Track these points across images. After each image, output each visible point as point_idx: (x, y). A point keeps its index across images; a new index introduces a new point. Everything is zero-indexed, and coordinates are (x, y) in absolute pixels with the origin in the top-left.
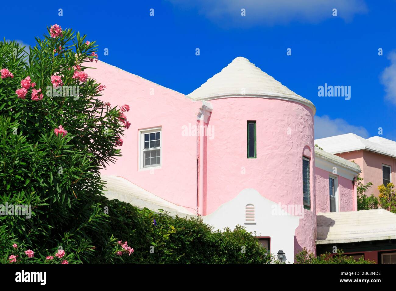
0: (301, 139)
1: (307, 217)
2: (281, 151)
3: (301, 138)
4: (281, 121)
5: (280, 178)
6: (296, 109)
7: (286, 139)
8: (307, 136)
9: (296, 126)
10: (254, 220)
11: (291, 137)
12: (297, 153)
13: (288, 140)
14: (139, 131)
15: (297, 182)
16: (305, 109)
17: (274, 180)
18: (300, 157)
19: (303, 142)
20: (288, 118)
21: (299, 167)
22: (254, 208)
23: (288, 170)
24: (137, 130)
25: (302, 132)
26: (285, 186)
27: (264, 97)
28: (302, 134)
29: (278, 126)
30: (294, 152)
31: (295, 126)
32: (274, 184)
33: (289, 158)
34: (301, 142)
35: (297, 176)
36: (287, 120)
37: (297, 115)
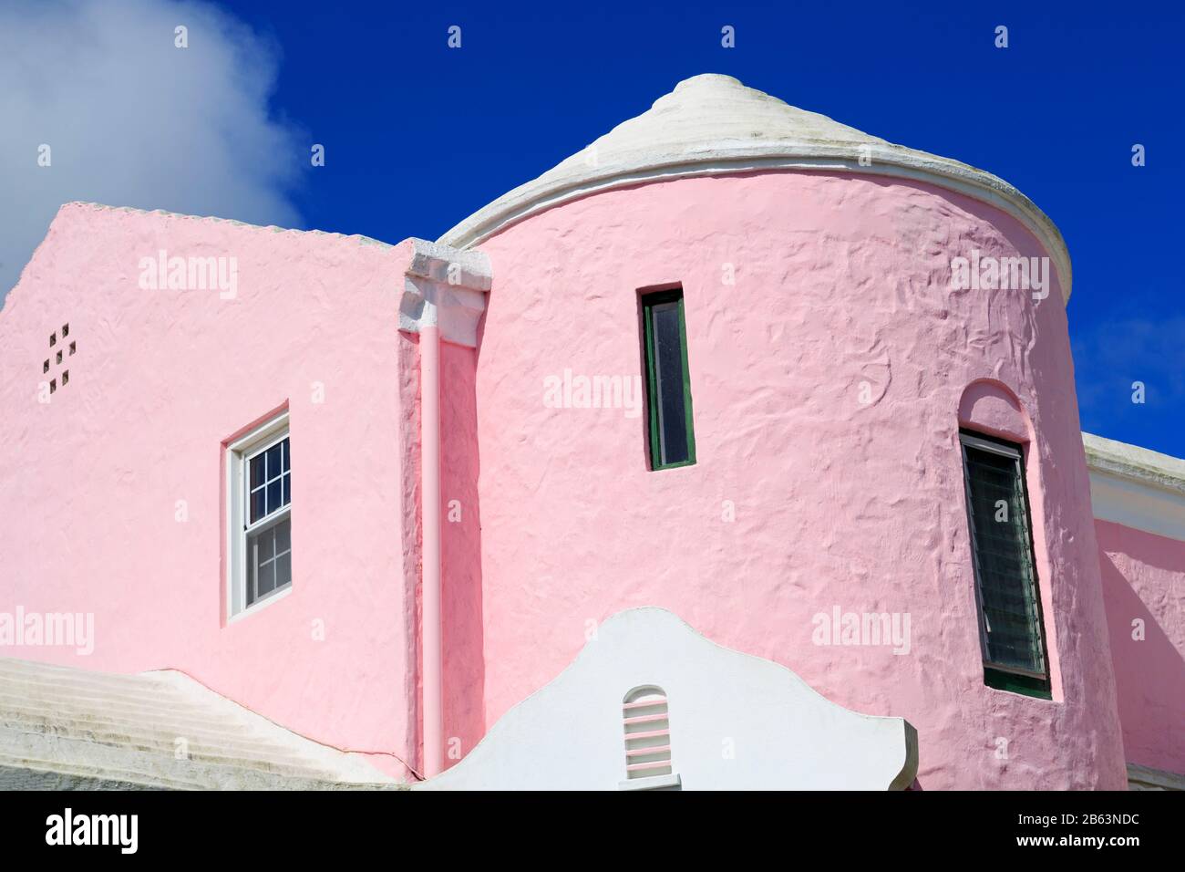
0: (941, 348)
1: (1022, 732)
2: (820, 411)
3: (940, 340)
4: (814, 268)
5: (826, 544)
6: (898, 209)
7: (850, 350)
8: (981, 333)
9: (907, 290)
10: (668, 770)
11: (877, 342)
12: (923, 415)
13: (859, 357)
14: (229, 452)
15: (934, 554)
16: (957, 209)
17: (790, 557)
18: (945, 434)
19: (957, 361)
20: (851, 253)
21: (942, 483)
22: (664, 706)
23: (873, 501)
24: (219, 445)
25: (945, 315)
26: (856, 580)
27: (713, 170)
28: (945, 322)
29: (794, 294)
30: (898, 409)
31: (895, 285)
32: (794, 576)
33: (871, 440)
34: (941, 364)
35: (930, 526)
36: (846, 263)
37: (910, 237)
